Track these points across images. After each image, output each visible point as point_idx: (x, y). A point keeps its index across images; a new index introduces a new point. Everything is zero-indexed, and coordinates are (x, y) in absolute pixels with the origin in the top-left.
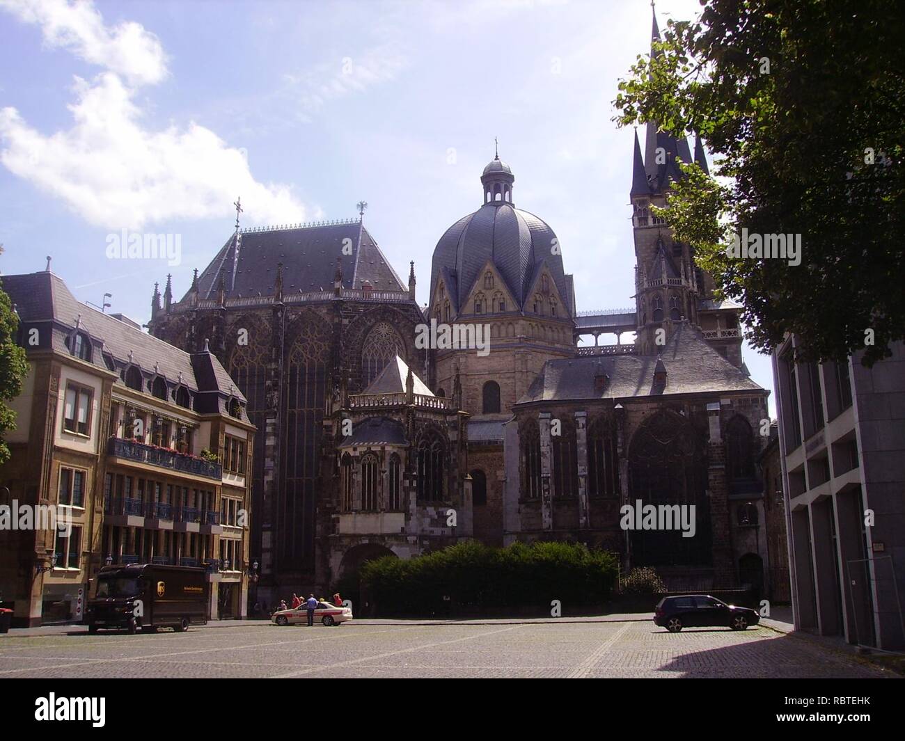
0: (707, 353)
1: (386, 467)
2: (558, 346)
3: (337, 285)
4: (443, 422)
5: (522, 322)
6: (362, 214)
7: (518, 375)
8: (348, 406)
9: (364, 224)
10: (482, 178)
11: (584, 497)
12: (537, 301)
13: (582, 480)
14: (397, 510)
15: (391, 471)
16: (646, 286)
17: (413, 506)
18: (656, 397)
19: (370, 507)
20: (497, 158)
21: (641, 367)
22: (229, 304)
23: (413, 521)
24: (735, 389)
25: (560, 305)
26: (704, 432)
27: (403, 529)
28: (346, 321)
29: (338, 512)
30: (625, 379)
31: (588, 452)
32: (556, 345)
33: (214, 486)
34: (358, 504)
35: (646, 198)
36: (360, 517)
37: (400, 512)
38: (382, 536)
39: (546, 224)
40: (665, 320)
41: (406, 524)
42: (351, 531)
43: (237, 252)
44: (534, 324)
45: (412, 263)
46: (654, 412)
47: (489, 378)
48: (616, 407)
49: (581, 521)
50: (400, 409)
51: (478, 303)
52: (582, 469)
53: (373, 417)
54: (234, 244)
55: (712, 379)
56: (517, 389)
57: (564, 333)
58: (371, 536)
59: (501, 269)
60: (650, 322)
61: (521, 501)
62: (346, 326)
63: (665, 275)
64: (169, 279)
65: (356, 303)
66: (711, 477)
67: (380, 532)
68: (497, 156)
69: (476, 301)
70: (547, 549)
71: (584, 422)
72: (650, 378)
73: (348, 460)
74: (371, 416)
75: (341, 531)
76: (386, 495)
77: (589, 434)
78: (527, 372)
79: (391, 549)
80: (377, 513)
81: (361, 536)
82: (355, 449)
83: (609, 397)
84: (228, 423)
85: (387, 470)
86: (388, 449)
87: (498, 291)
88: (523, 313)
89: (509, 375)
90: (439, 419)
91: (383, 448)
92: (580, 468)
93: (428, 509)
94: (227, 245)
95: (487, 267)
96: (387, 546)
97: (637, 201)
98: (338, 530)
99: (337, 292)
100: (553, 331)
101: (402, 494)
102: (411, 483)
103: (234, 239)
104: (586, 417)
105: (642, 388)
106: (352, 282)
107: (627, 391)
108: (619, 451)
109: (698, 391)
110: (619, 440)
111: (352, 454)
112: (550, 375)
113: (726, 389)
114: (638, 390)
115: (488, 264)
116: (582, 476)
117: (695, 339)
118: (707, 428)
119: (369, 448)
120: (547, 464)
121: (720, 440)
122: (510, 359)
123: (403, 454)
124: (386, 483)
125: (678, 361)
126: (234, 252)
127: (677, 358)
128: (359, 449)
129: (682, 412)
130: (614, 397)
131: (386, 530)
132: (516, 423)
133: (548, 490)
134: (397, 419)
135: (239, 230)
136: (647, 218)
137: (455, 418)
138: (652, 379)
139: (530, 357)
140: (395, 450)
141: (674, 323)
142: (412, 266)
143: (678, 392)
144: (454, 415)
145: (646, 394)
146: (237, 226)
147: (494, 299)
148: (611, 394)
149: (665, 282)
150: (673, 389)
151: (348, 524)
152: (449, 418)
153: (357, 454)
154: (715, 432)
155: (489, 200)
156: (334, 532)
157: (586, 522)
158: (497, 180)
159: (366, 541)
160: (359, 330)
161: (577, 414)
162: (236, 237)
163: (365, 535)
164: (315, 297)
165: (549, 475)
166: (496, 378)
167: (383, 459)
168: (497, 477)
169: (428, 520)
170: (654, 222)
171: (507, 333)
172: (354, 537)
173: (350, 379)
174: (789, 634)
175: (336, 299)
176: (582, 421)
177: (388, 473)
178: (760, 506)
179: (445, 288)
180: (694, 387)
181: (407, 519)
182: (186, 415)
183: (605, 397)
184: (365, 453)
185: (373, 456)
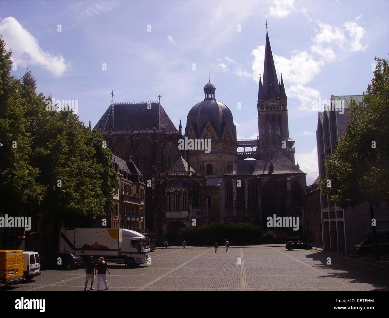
0: (286, 160)
1: (182, 196)
2: (232, 152)
3: (154, 128)
4: (199, 181)
5: (220, 143)
6: (160, 99)
7: (219, 162)
8: (167, 175)
9: (160, 103)
10: (204, 89)
11: (247, 207)
12: (225, 136)
13: (246, 201)
14: (186, 210)
15: (184, 197)
16: (264, 133)
17: (191, 209)
18: (270, 174)
19: (177, 209)
20: (209, 82)
21: (264, 164)
22: (114, 133)
23: (191, 214)
24: (295, 173)
25: (233, 137)
26: (285, 186)
27: (187, 216)
28: (157, 141)
29: (166, 211)
30: (260, 168)
31: (248, 192)
32: (231, 151)
33: (138, 205)
34: (172, 208)
35: (263, 100)
36: (173, 213)
37: (186, 211)
38: (181, 219)
39: (227, 107)
40: (270, 145)
41: (188, 215)
42: (170, 217)
43: (113, 112)
44: (224, 144)
45: (180, 120)
46: (269, 179)
47: (209, 163)
48: (258, 178)
49: (246, 214)
50: (186, 176)
51: (205, 136)
52: (246, 198)
53: (176, 179)
54: (112, 109)
55: (288, 169)
56: (219, 167)
57: (234, 147)
58: (177, 219)
59: (213, 124)
60: (265, 145)
61: (225, 207)
62: (157, 142)
63: (270, 130)
64: (90, 122)
65: (161, 134)
66: (287, 201)
67: (180, 217)
68: (209, 81)
69: (204, 135)
70: (240, 225)
71: (247, 182)
72: (268, 168)
73: (169, 193)
74: (175, 178)
75: (166, 217)
76: (182, 205)
77: (248, 186)
78: (222, 161)
79: (184, 223)
80: (180, 211)
81: (173, 219)
82: (171, 190)
83: (255, 174)
84: (141, 185)
85: (182, 197)
86: (183, 190)
87: (212, 132)
88: (221, 140)
89: (216, 162)
90: (197, 179)
91: (181, 190)
92: (246, 197)
93: (194, 209)
94: (109, 109)
95: (208, 124)
96: (183, 222)
97: (260, 101)
98: (165, 216)
99: (154, 130)
100: (230, 146)
101: (187, 205)
102: (190, 201)
103: (111, 107)
104: (248, 181)
105: (265, 171)
106: (158, 126)
107: (260, 173)
108: (258, 192)
109: (284, 173)
110: (259, 189)
111: (170, 191)
112: (235, 166)
113: (293, 173)
114: (264, 172)
115: (209, 122)
116: (246, 200)
117: (282, 155)
118: (286, 185)
119: (176, 190)
120: (235, 196)
121: (291, 189)
122: (216, 156)
123: (187, 192)
124: (182, 201)
125: (277, 162)
126: (112, 112)
127: (276, 161)
128: (173, 190)
129: (278, 180)
130: (257, 174)
131: (182, 217)
132: (224, 182)
133: (235, 204)
134: (184, 180)
135: (113, 103)
136: (264, 108)
137: (202, 179)
138: (269, 168)
139: (223, 156)
140: (185, 190)
141: (273, 146)
142: (180, 121)
143: (277, 173)
144: (202, 178)
145: (267, 174)
146: (112, 102)
147: (210, 135)
148: (256, 173)
149: (270, 132)
150: (275, 172)
151: (168, 215)
152: (200, 179)
153: (172, 191)
154: (289, 187)
155: (207, 97)
156: (164, 217)
157: (248, 214)
158: (209, 90)
159: (176, 221)
160: (162, 144)
161: (245, 179)
162: (112, 106)
163: (175, 218)
164: (145, 132)
165: (236, 199)
166: (211, 163)
167: (181, 193)
168: (214, 198)
169: (194, 213)
170: (266, 109)
171: (215, 147)
172: (171, 219)
173: (159, 162)
174: (322, 251)
175: (154, 133)
176: (246, 182)
177: (182, 198)
178: (302, 210)
179: (193, 130)
180: (282, 171)
181: (189, 213)
182: (129, 183)
183: (253, 174)
184: (175, 191)
185: (178, 193)
